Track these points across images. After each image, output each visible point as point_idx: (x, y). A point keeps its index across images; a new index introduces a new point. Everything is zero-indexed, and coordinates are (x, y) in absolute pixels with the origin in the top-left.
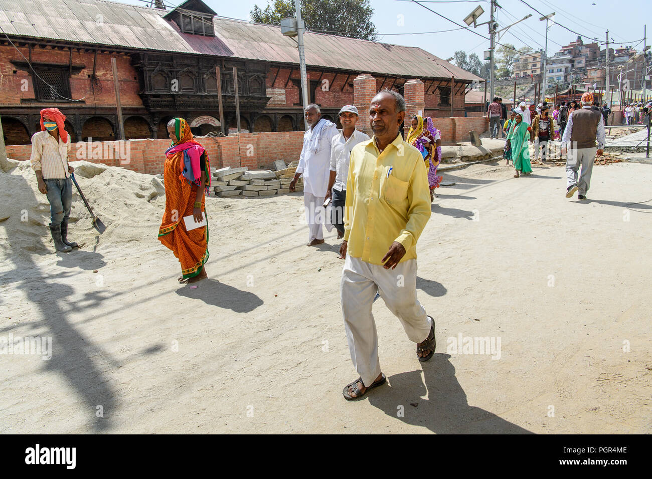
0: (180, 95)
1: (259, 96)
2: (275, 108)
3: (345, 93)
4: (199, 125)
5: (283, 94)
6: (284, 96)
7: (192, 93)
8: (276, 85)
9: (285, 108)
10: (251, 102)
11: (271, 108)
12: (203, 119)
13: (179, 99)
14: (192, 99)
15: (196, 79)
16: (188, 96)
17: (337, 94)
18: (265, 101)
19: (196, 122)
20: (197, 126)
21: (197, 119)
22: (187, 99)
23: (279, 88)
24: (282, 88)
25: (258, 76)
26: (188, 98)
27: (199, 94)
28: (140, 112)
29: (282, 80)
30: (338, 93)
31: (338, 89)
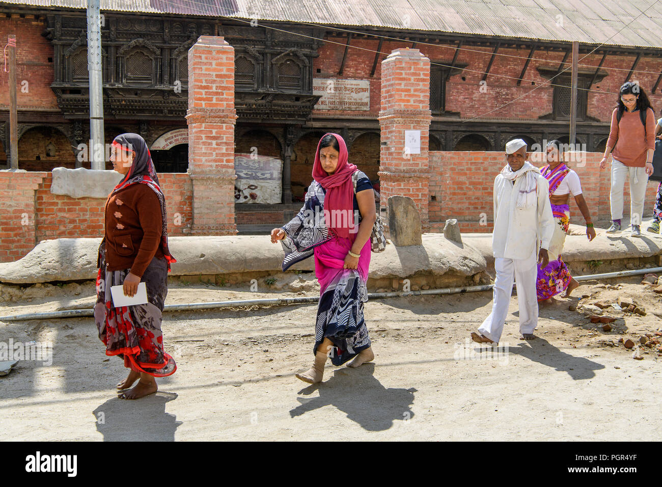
0: (119, 89)
1: (294, 92)
2: (343, 117)
3: (526, 90)
4: (171, 146)
5: (364, 90)
6: (367, 94)
7: (145, 87)
8: (350, 71)
9: (366, 118)
10: (275, 105)
11: (332, 117)
12: (181, 135)
13: (117, 97)
14: (145, 97)
15: (156, 59)
16: (136, 92)
17: (504, 91)
18: (308, 104)
19: (166, 140)
20: (168, 148)
21: (169, 135)
22: (133, 97)
23: (355, 78)
24: (362, 78)
25: (295, 55)
26: (136, 94)
27: (158, 87)
28: (53, 119)
29: (364, 62)
30: (508, 88)
31: (507, 78)
